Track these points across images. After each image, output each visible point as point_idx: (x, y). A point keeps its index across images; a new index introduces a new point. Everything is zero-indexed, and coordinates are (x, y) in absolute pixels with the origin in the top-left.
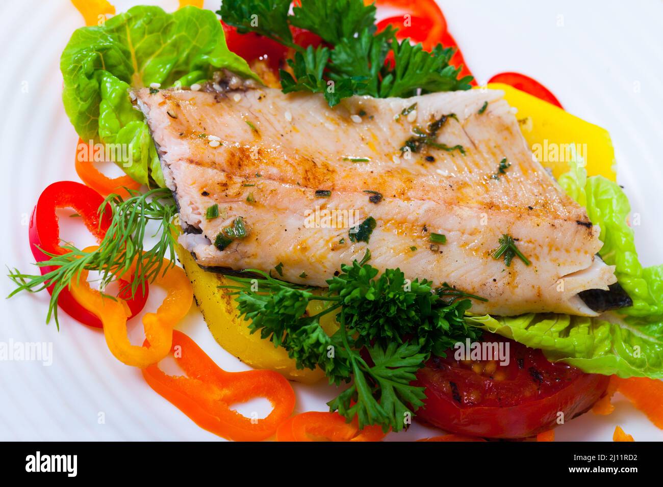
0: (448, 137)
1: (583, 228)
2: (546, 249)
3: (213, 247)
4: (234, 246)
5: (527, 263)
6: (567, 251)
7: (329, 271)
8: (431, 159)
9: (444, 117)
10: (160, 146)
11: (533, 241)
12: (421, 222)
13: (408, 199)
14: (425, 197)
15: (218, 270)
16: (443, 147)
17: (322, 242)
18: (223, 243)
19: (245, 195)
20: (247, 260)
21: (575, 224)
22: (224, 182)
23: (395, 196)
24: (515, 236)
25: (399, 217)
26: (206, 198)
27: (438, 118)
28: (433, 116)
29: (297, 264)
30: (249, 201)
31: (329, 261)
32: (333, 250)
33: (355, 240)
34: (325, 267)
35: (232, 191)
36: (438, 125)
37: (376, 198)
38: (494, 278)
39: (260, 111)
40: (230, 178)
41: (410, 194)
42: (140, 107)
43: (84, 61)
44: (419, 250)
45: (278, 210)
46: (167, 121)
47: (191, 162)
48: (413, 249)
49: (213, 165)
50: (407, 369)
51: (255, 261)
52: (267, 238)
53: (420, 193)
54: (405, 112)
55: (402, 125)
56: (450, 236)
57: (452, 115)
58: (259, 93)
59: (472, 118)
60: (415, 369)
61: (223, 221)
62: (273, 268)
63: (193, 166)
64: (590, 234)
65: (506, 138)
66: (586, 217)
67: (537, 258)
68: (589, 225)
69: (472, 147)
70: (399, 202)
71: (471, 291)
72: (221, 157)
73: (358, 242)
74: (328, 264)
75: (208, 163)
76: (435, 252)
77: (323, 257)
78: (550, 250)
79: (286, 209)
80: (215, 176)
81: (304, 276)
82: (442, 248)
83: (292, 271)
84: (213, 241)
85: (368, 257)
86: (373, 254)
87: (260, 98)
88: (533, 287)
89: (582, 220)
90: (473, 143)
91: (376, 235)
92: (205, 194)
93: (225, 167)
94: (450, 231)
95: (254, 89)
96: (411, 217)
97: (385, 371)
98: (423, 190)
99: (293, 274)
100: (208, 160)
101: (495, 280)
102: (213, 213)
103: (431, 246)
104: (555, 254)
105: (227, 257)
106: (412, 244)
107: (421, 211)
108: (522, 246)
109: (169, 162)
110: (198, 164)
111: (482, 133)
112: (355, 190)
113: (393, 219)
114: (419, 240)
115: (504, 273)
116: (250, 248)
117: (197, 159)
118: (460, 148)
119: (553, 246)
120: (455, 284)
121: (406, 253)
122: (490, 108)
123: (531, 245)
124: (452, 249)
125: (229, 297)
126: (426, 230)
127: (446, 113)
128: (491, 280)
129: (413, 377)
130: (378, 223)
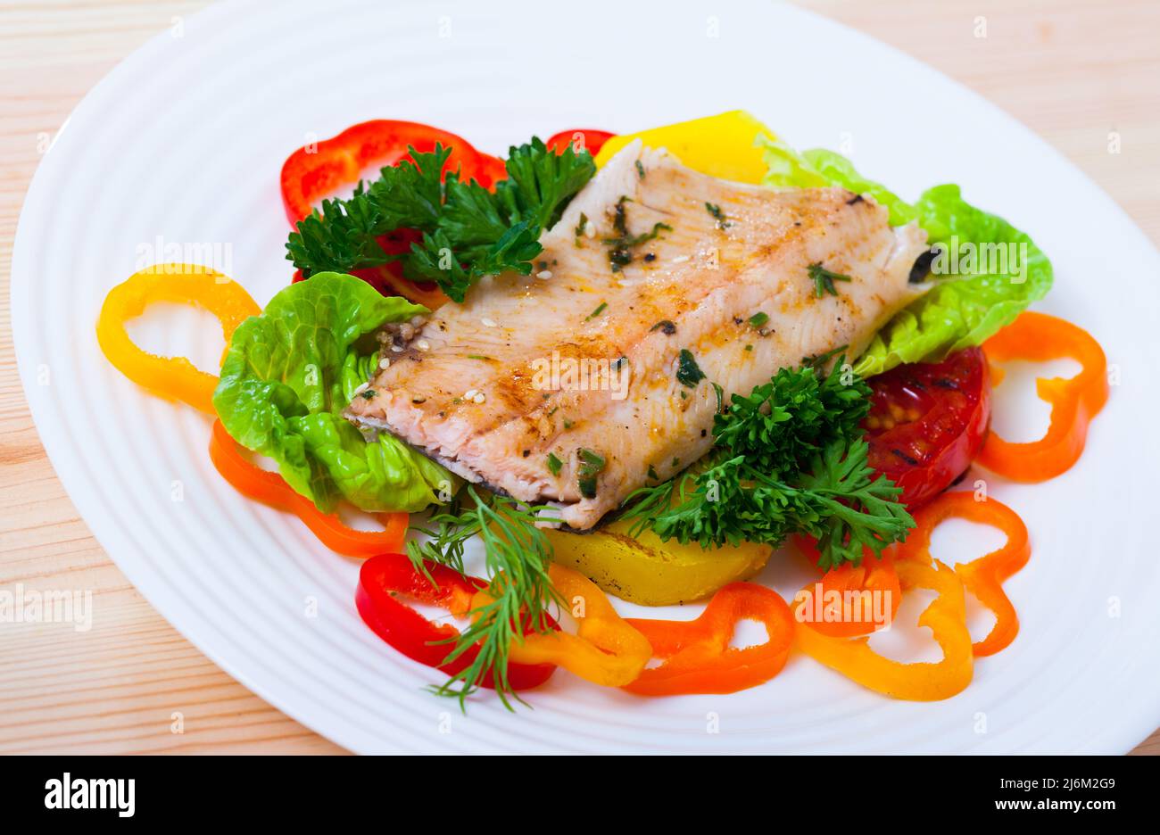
0: (639, 224)
1: (859, 205)
2: (848, 253)
3: (584, 501)
4: (600, 483)
5: (848, 279)
6: (865, 239)
7: (694, 437)
8: (650, 258)
9: (617, 207)
10: (424, 447)
11: (833, 253)
12: (730, 317)
13: (694, 306)
14: (707, 290)
15: (604, 523)
16: (645, 239)
17: (668, 412)
18: (589, 490)
19: (560, 424)
20: (621, 488)
21: (848, 207)
22: (530, 427)
23: (679, 313)
24: (817, 261)
25: (706, 329)
26: (531, 457)
27: (613, 211)
28: (607, 214)
29: (663, 454)
30: (569, 427)
31: (689, 425)
32: (684, 411)
33: (693, 383)
34: (689, 436)
35: (545, 429)
36: (620, 218)
37: (669, 328)
38: (837, 317)
39: (459, 339)
40: (529, 420)
41: (689, 298)
42: (367, 424)
43: (273, 421)
44: (754, 345)
45: (599, 414)
46: (418, 413)
47: (480, 433)
48: (749, 348)
49: (501, 419)
50: (861, 466)
51: (629, 482)
52: (618, 449)
53: (699, 290)
54: (580, 231)
55: (588, 247)
56: (764, 308)
57: (623, 199)
58: (435, 325)
59: (640, 187)
60: (865, 462)
61: (569, 467)
62: (646, 477)
63: (488, 435)
64: (870, 206)
65: (683, 184)
66: (851, 193)
67: (849, 268)
68: (859, 199)
69: (668, 217)
70: (690, 315)
71: (829, 347)
72: (500, 407)
73: (697, 383)
74: (690, 430)
75: (495, 422)
76: (768, 335)
77: (681, 425)
78: (851, 251)
79: (605, 408)
80: (515, 429)
81: (676, 462)
82: (771, 327)
83: (663, 466)
84: (579, 495)
85: (720, 391)
86: (721, 384)
87: (442, 328)
88: (872, 298)
89: (849, 198)
90: (664, 212)
91: (702, 363)
92: (526, 454)
93: (511, 412)
94: (759, 305)
95: (425, 324)
96: (718, 319)
97: (844, 485)
98: (697, 285)
99: (664, 469)
100: (493, 419)
101: (839, 319)
102: (555, 465)
103: (761, 334)
104: (857, 251)
105: (603, 500)
106: (743, 345)
107: (720, 304)
108: (829, 266)
109: (452, 455)
110: (489, 429)
111: (661, 196)
112: (641, 337)
113: (702, 335)
114: (743, 336)
115: (841, 305)
116: (616, 472)
117: (482, 426)
118: (659, 226)
119: (852, 245)
120: (813, 352)
121: (747, 357)
122: (644, 164)
123: (835, 259)
124: (777, 320)
125: (635, 542)
126: (741, 321)
127: (616, 201)
128: (836, 321)
129: (869, 471)
130: (692, 351)
